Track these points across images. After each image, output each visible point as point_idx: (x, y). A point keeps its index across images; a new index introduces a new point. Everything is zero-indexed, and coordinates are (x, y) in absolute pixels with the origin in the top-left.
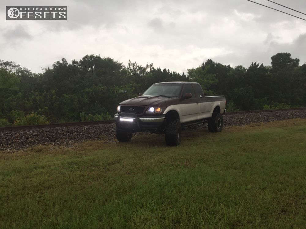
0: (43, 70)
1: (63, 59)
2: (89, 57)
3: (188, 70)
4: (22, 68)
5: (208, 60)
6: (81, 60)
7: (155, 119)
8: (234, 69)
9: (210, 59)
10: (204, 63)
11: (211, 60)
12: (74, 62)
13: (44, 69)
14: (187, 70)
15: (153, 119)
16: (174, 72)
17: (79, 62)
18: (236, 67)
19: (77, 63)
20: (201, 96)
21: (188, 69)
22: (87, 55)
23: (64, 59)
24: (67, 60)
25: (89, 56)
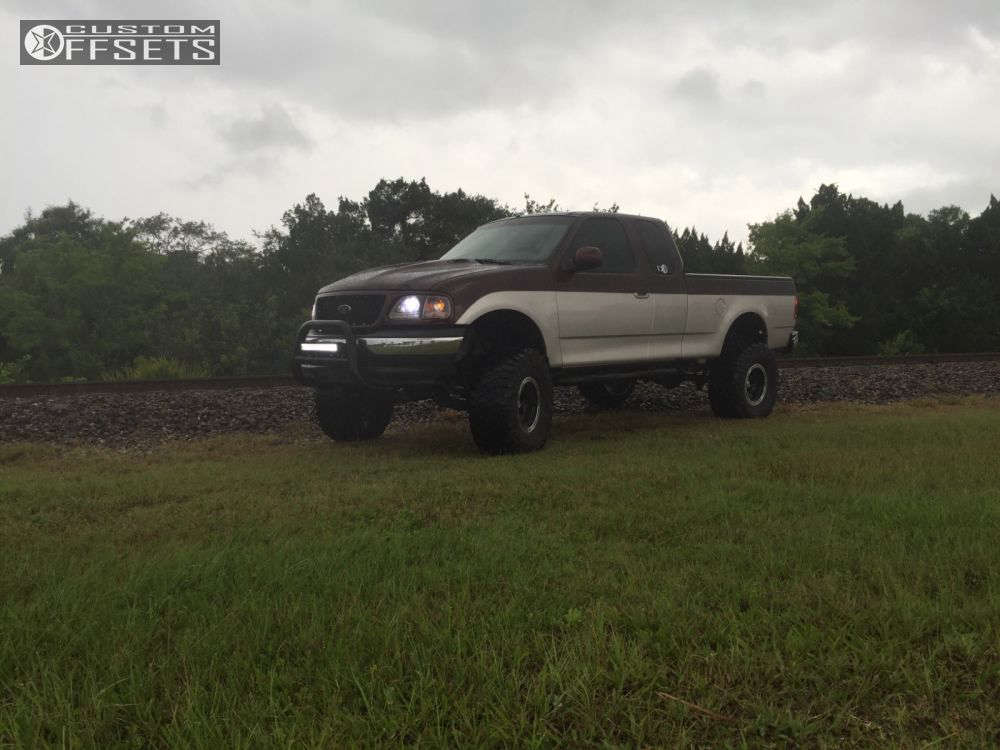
0: (259, 237)
1: (311, 198)
2: (389, 185)
3: (750, 227)
4: (231, 243)
5: (823, 187)
6: (365, 199)
7: (427, 341)
8: (927, 219)
9: (828, 185)
10: (807, 201)
11: (832, 186)
12: (345, 205)
13: (263, 233)
14: (747, 227)
15: (417, 341)
16: (686, 231)
17: (360, 205)
18: (935, 211)
19: (354, 207)
20: (663, 269)
21: (753, 224)
22: (383, 182)
23: (313, 195)
24: (322, 201)
25: (388, 182)
